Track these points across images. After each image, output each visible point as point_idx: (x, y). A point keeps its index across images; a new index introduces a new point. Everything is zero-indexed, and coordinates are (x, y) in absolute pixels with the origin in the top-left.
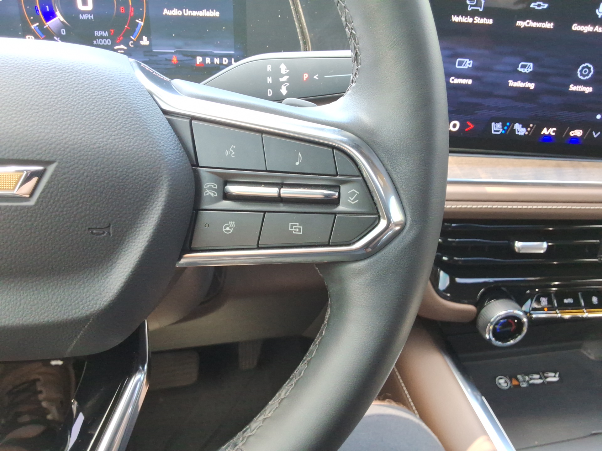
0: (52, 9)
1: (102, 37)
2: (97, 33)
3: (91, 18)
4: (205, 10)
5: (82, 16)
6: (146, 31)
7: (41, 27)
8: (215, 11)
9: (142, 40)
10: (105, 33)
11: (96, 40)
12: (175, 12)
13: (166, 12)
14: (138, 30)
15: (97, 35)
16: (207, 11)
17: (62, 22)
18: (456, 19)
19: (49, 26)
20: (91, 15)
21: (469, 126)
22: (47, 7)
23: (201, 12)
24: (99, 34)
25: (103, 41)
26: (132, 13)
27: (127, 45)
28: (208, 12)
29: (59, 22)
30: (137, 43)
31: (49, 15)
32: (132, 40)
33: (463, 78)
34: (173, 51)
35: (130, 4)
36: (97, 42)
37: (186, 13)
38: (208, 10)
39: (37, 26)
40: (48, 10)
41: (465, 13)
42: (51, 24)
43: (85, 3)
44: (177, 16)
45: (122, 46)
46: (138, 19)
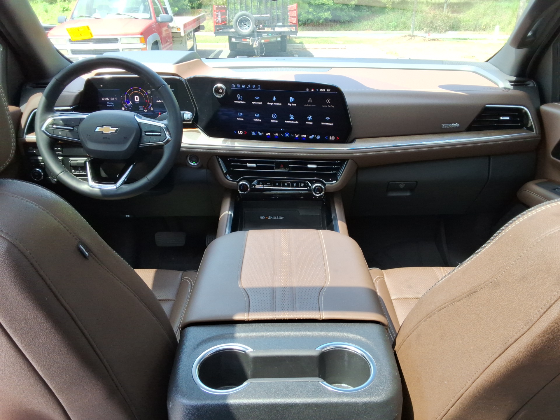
1: (141, 108)
2: (140, 107)
5: (136, 102)
6: (152, 106)
7: (126, 105)
11: (139, 109)
13: (157, 101)
14: (150, 106)
17: (131, 104)
18: (235, 102)
20: (138, 102)
21: (245, 132)
22: (128, 100)
27: (147, 110)
30: (150, 109)
31: (128, 102)
33: (241, 118)
34: (159, 111)
35: (148, 99)
41: (238, 100)
42: (128, 104)
43: (137, 99)
44: (160, 102)
45: (146, 110)
46: (150, 103)
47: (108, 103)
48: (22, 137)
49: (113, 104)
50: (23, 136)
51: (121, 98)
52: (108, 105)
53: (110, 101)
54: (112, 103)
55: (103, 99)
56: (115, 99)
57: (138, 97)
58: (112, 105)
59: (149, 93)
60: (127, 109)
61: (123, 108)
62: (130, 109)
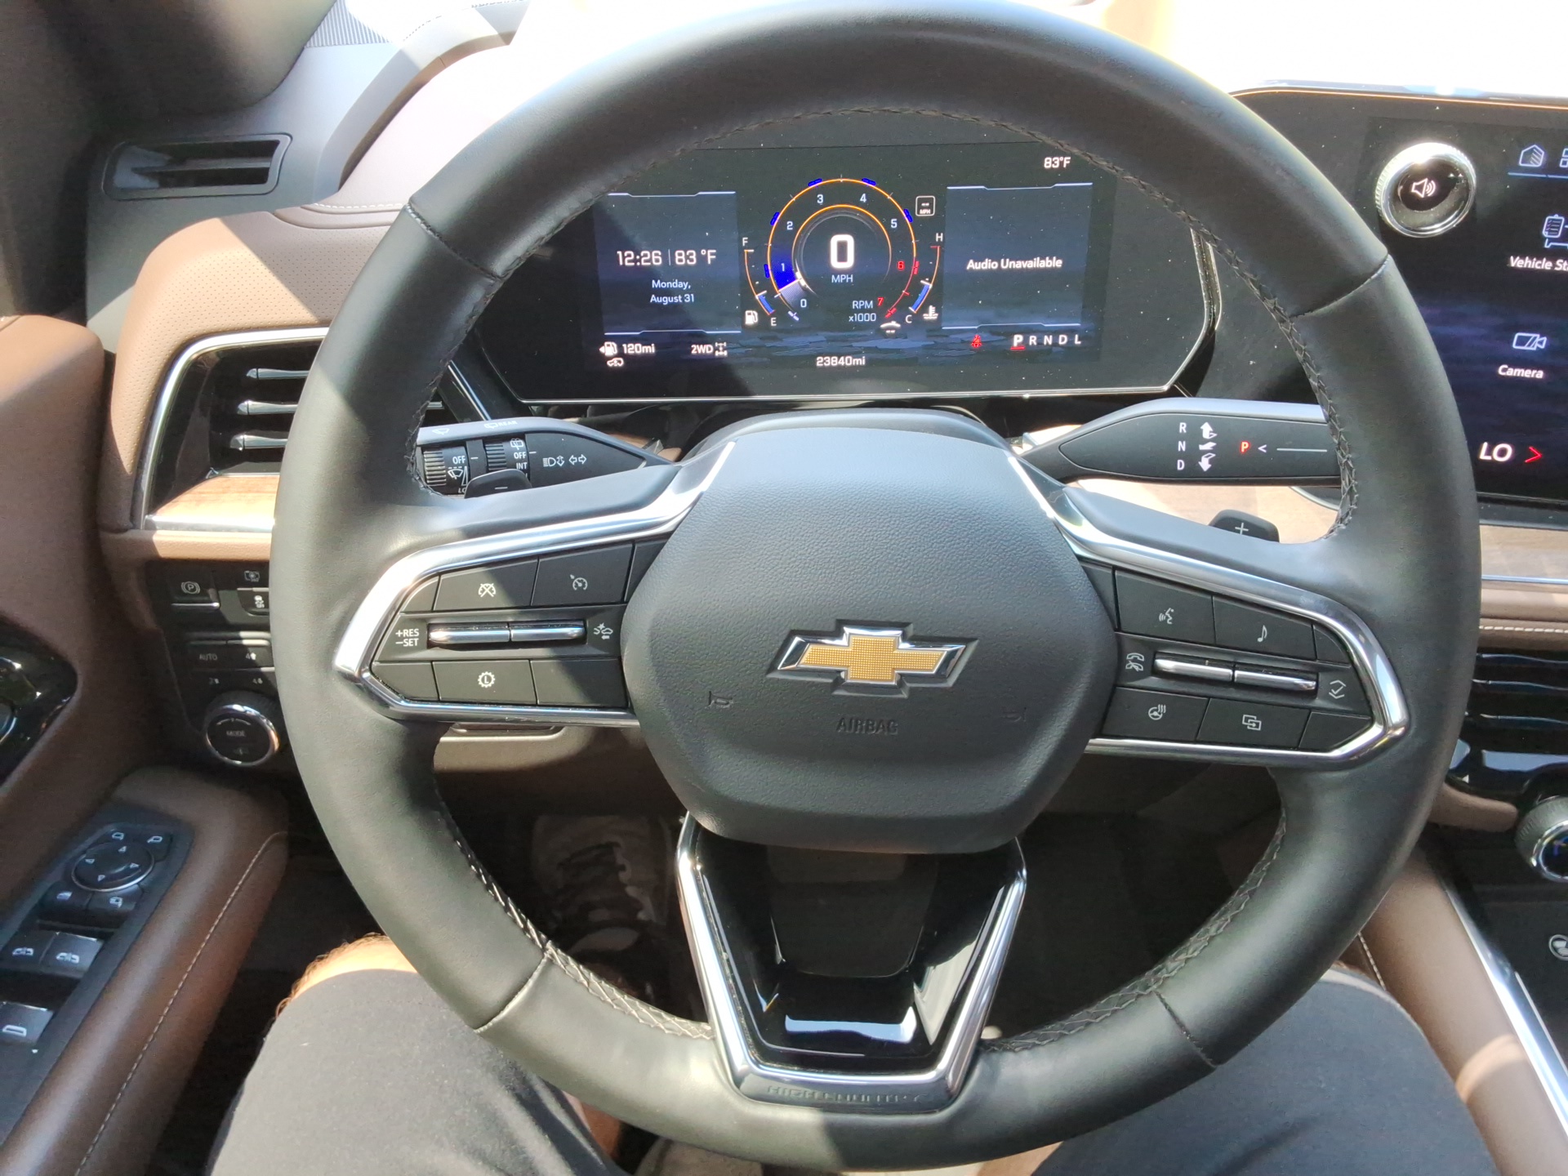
0: (791, 268)
1: (863, 310)
2: (855, 304)
3: (850, 280)
4: (1038, 258)
5: (836, 277)
6: (935, 299)
7: (769, 298)
8: (1054, 258)
9: (927, 312)
10: (869, 303)
11: (853, 315)
12: (988, 265)
13: (972, 265)
14: (923, 296)
15: (856, 307)
16: (1041, 259)
17: (804, 289)
18: (1517, 262)
19: (781, 295)
20: (850, 276)
21: (1532, 454)
22: (783, 265)
23: (1031, 262)
24: (858, 305)
25: (864, 316)
26: (916, 270)
27: (901, 320)
28: (1043, 261)
29: (799, 288)
30: (918, 318)
31: (785, 278)
32: (911, 313)
33: (1526, 368)
34: (976, 327)
35: (915, 255)
36: (854, 319)
37: (1005, 264)
38: (1043, 258)
39: (764, 295)
40: (783, 270)
41: (1539, 252)
42: (786, 292)
43: (842, 257)
44: (990, 271)
45: (894, 324)
46: (924, 279)
47: (656, 284)
48: (126, 530)
49: (688, 291)
50: (133, 516)
51: (741, 252)
52: (653, 299)
53: (670, 270)
54: (684, 285)
55: (626, 258)
56: (702, 259)
57: (849, 239)
58: (678, 299)
59: (925, 212)
60: (773, 322)
61: (749, 314)
62: (797, 319)
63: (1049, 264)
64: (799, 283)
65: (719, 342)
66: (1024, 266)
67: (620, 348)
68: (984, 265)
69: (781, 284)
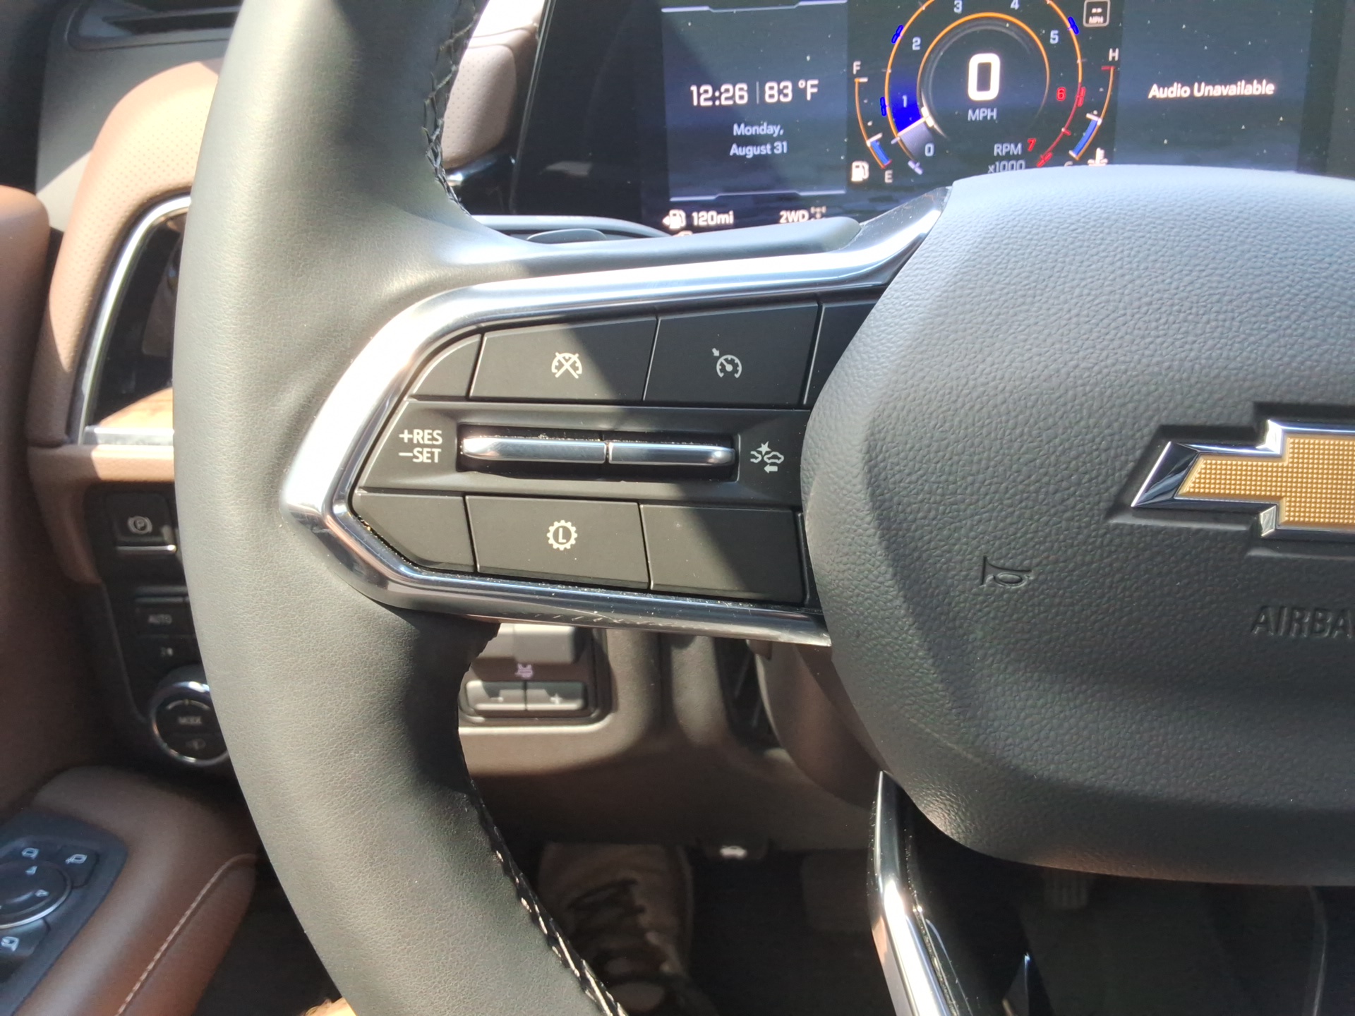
0: (916, 103)
1: (1008, 157)
2: (999, 149)
3: (992, 117)
4: (1243, 82)
5: (974, 112)
6: (1105, 137)
7: (885, 144)
8: (1264, 82)
9: (1093, 159)
10: (1016, 146)
11: (993, 163)
12: (1177, 91)
13: (1156, 92)
14: (1088, 136)
15: (998, 153)
16: (1247, 83)
17: (931, 130)
19: (901, 140)
20: (992, 111)
22: (905, 98)
23: (1233, 87)
24: (1002, 151)
25: (1009, 164)
26: (1081, 99)
28: (1249, 86)
29: (924, 129)
30: (1080, 165)
31: (907, 116)
32: (1071, 159)
35: (1080, 79)
36: (996, 168)
37: (1199, 90)
38: (1249, 81)
39: (877, 141)
40: (905, 105)
42: (908, 135)
43: (984, 84)
44: (1179, 101)
46: (1091, 112)
47: (738, 130)
48: (58, 444)
49: (780, 138)
50: (70, 428)
51: (851, 78)
52: (735, 150)
53: (757, 111)
54: (775, 130)
55: (702, 96)
56: (798, 93)
57: (994, 60)
58: (765, 150)
59: (1096, 21)
60: (888, 177)
61: (857, 167)
62: (919, 171)
63: (1257, 89)
64: (925, 123)
65: (816, 207)
66: (1225, 94)
67: (689, 218)
68: (1172, 92)
69: (901, 125)
